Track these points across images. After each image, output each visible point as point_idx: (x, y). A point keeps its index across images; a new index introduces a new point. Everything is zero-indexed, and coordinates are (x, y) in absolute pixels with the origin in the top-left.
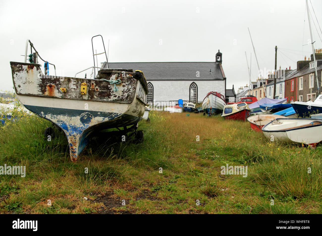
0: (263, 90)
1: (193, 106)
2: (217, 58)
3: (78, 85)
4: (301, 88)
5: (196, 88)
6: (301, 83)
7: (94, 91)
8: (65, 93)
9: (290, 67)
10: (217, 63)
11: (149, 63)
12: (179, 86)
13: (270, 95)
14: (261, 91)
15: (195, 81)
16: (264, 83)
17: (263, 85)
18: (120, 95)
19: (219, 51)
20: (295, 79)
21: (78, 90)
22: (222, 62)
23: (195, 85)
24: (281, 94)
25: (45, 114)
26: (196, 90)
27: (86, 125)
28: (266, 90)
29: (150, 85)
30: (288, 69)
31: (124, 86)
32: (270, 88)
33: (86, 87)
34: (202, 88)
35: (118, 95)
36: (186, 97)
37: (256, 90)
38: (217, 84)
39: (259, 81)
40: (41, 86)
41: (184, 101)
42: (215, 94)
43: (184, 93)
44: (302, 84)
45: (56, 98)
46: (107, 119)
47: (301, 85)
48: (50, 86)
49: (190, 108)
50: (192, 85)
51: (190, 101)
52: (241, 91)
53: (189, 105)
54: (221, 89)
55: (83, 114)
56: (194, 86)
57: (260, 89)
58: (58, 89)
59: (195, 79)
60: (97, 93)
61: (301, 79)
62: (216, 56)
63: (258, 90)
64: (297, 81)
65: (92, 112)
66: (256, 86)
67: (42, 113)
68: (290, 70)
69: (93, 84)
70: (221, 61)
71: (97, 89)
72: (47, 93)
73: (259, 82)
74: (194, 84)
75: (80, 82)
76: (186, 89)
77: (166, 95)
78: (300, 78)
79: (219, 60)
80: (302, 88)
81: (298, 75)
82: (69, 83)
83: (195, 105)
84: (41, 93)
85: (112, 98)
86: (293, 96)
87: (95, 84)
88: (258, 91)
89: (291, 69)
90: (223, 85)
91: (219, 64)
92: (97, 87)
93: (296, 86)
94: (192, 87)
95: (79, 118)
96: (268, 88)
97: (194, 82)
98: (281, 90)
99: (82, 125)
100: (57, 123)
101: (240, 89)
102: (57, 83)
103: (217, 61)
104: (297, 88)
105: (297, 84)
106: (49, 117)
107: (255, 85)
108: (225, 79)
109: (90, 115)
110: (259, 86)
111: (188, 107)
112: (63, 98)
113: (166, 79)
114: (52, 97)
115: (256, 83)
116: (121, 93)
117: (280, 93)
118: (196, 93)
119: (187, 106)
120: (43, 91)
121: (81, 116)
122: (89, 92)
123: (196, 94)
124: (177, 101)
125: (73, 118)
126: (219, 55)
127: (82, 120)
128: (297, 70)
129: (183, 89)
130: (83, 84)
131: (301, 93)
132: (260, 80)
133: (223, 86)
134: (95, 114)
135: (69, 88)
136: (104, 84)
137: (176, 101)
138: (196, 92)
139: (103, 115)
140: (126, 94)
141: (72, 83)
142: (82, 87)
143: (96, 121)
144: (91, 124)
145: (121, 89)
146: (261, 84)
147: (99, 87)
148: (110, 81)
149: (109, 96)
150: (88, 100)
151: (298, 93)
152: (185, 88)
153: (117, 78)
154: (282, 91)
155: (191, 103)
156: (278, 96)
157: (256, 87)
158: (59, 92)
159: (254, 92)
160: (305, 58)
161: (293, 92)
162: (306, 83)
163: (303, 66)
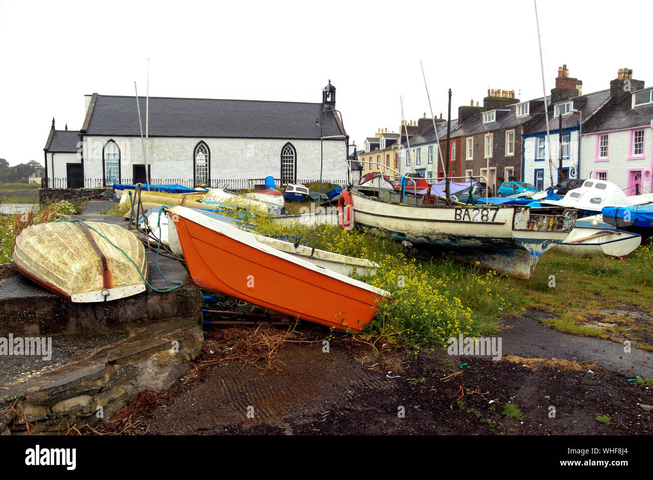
0: (391, 154)
4: (469, 158)
5: (292, 154)
6: (470, 147)
9: (441, 114)
10: (326, 106)
11: (193, 100)
12: (261, 149)
13: (407, 165)
14: (388, 156)
15: (291, 142)
16: (394, 142)
17: (393, 146)
19: (330, 81)
20: (458, 139)
21: (547, 225)
22: (336, 103)
23: (290, 149)
24: (430, 166)
26: (292, 157)
27: (544, 250)
29: (202, 146)
30: (438, 118)
32: (408, 152)
34: (305, 154)
36: (274, 171)
37: (378, 154)
38: (333, 148)
39: (385, 137)
40: (528, 223)
41: (276, 179)
43: (270, 164)
44: (471, 150)
45: (534, 231)
46: (555, 245)
47: (469, 151)
48: (533, 223)
49: (301, 195)
50: (286, 149)
54: (339, 156)
55: (545, 242)
56: (288, 151)
57: (387, 153)
59: (291, 137)
60: (556, 226)
61: (470, 140)
62: (324, 93)
63: (382, 155)
64: (462, 143)
65: (549, 240)
66: (378, 146)
67: (523, 243)
68: (442, 121)
69: (556, 220)
70: (333, 103)
71: (557, 223)
72: (530, 228)
73: (384, 139)
74: (288, 147)
75: (549, 219)
76: (275, 155)
77: (236, 168)
78: (468, 139)
79: (329, 99)
80: (470, 156)
81: (462, 132)
84: (527, 228)
85: (563, 229)
86: (455, 169)
88: (383, 157)
89: (443, 118)
90: (343, 149)
91: (330, 108)
93: (460, 152)
94: (285, 151)
96: (404, 151)
97: (289, 143)
98: (430, 157)
102: (538, 220)
103: (325, 101)
104: (462, 156)
105: (462, 149)
106: (525, 246)
107: (375, 144)
108: (346, 138)
109: (548, 242)
110: (383, 146)
111: (298, 193)
112: (537, 231)
113: (237, 135)
115: (378, 139)
117: (429, 163)
118: (294, 164)
119: (294, 191)
121: (543, 244)
122: (552, 226)
123: (292, 165)
124: (263, 180)
125: (538, 245)
127: (543, 247)
128: (457, 121)
129: (268, 155)
131: (469, 165)
132: (387, 135)
133: (343, 151)
135: (543, 223)
137: (261, 180)
138: (292, 162)
139: (555, 242)
141: (545, 219)
143: (550, 246)
146: (388, 144)
148: (566, 216)
150: (551, 231)
151: (463, 165)
152: (272, 155)
154: (433, 159)
155: (300, 186)
156: (425, 168)
157: (376, 148)
158: (537, 226)
159: (374, 157)
160: (472, 102)
161: (455, 162)
162: (479, 148)
163: (469, 115)
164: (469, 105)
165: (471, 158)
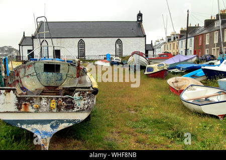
0: (175, 43)
1: (119, 60)
2: (138, 18)
3: (48, 102)
4: (207, 43)
5: (121, 44)
7: (61, 105)
8: (37, 108)
9: (198, 24)
10: (138, 22)
12: (107, 42)
13: (181, 48)
16: (177, 37)
17: (176, 39)
18: (82, 107)
19: (140, 11)
20: (202, 35)
21: (48, 106)
22: (142, 21)
23: (120, 42)
25: (21, 124)
26: (121, 46)
27: (55, 130)
28: (178, 43)
29: (81, 41)
31: (84, 100)
32: (182, 42)
33: (55, 103)
35: (80, 107)
36: (112, 51)
40: (17, 105)
41: (111, 55)
42: (138, 53)
43: (111, 48)
44: (208, 40)
45: (31, 112)
46: (71, 124)
48: (25, 104)
49: (116, 62)
50: (118, 42)
51: (116, 56)
52: (158, 43)
53: (116, 59)
55: (53, 122)
57: (173, 42)
58: (32, 106)
59: (120, 36)
60: (64, 107)
61: (208, 35)
62: (138, 17)
63: (171, 43)
64: (204, 37)
66: (170, 39)
67: (19, 124)
68: (198, 27)
69: (60, 100)
71: (63, 104)
72: (22, 110)
73: (173, 36)
75: (50, 100)
76: (112, 45)
79: (140, 19)
81: (205, 31)
82: (40, 101)
83: (120, 59)
84: (17, 110)
85: (76, 109)
86: (201, 49)
87: (62, 100)
90: (144, 41)
91: (140, 23)
92: (64, 102)
93: (204, 41)
95: (49, 125)
96: (180, 41)
97: (119, 39)
98: (191, 44)
99: (52, 130)
100: (31, 130)
101: (157, 41)
102: (31, 101)
104: (204, 43)
105: (204, 39)
106: (24, 127)
108: (145, 36)
109: (58, 122)
110: (172, 40)
112: (35, 112)
114: (26, 112)
115: (170, 37)
116: (83, 106)
117: (190, 46)
118: (121, 48)
119: (114, 60)
120: (19, 109)
121: (51, 124)
122: (57, 106)
124: (105, 55)
125: (44, 126)
126: (140, 15)
127: (52, 127)
128: (205, 27)
130: (52, 101)
131: (207, 47)
132: (173, 35)
134: (62, 121)
135: (41, 104)
136: (69, 100)
139: (69, 121)
140: (86, 106)
141: (44, 101)
142: (52, 104)
143: (62, 126)
144: (59, 129)
145: (83, 102)
146: (174, 38)
147: (65, 102)
148: (74, 97)
149: (73, 108)
150: (56, 112)
151: (204, 47)
153: (79, 95)
155: (117, 58)
156: (188, 48)
157: (170, 41)
158: (33, 108)
159: (169, 44)
160: (212, 17)
161: (201, 46)
162: (212, 38)
163: (209, 23)
164: (210, 19)
165: (208, 44)
